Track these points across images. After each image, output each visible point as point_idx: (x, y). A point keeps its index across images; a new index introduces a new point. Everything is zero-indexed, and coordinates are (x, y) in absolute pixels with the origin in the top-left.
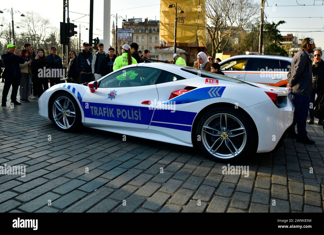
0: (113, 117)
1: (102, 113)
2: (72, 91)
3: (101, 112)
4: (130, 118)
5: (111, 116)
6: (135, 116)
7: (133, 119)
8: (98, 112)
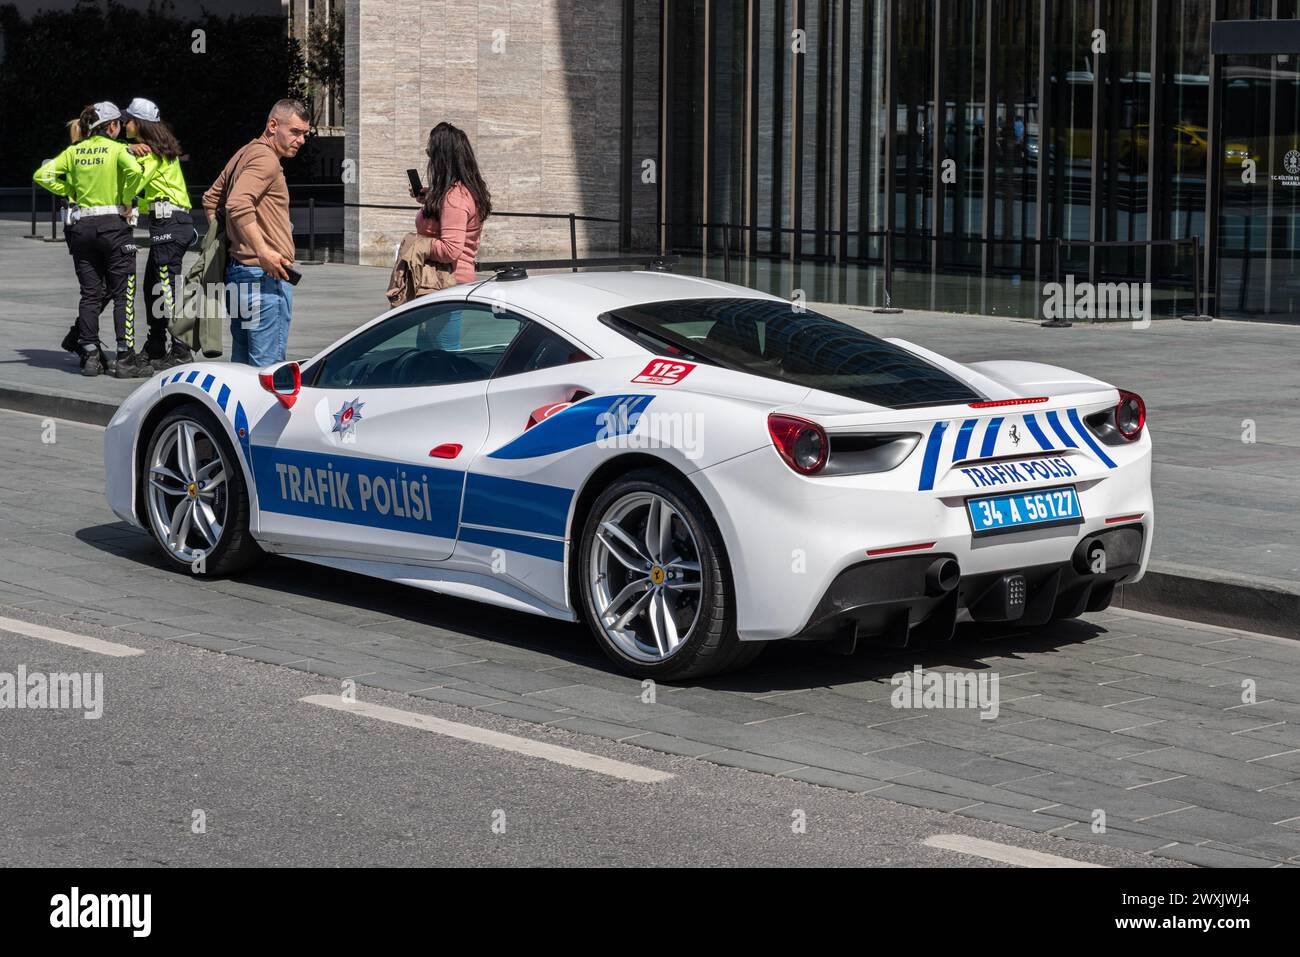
0: (350, 507)
1: (313, 493)
2: (216, 400)
3: (310, 488)
4: (399, 512)
5: (342, 506)
6: (413, 505)
7: (409, 515)
8: (302, 488)
